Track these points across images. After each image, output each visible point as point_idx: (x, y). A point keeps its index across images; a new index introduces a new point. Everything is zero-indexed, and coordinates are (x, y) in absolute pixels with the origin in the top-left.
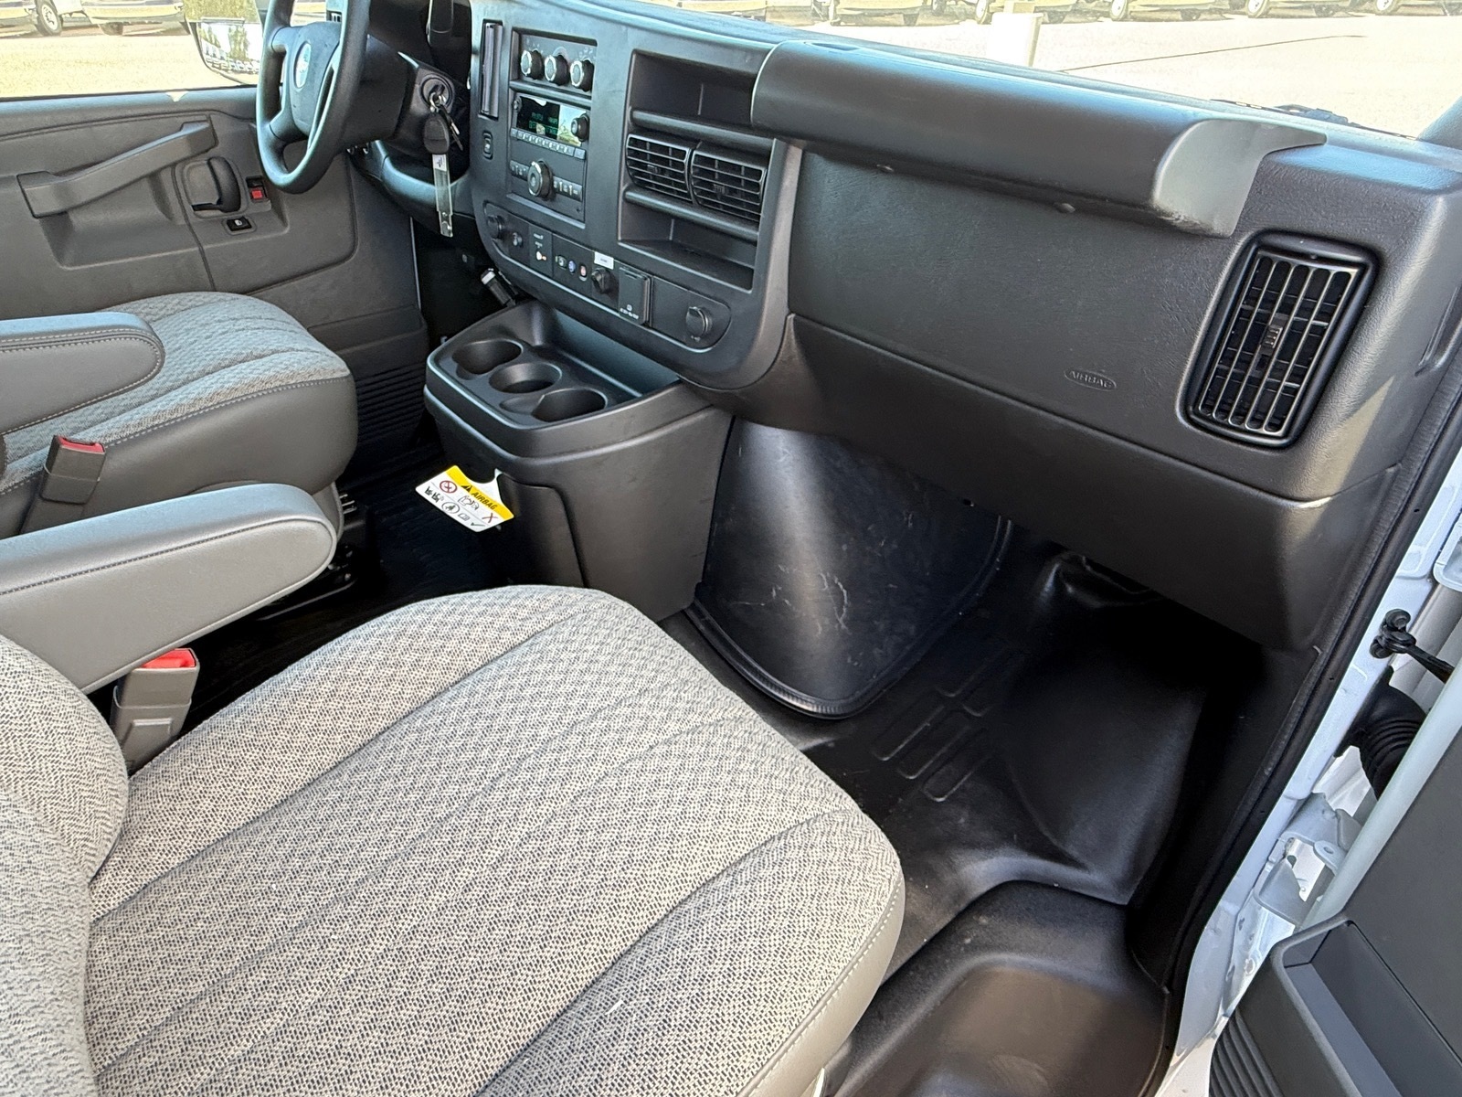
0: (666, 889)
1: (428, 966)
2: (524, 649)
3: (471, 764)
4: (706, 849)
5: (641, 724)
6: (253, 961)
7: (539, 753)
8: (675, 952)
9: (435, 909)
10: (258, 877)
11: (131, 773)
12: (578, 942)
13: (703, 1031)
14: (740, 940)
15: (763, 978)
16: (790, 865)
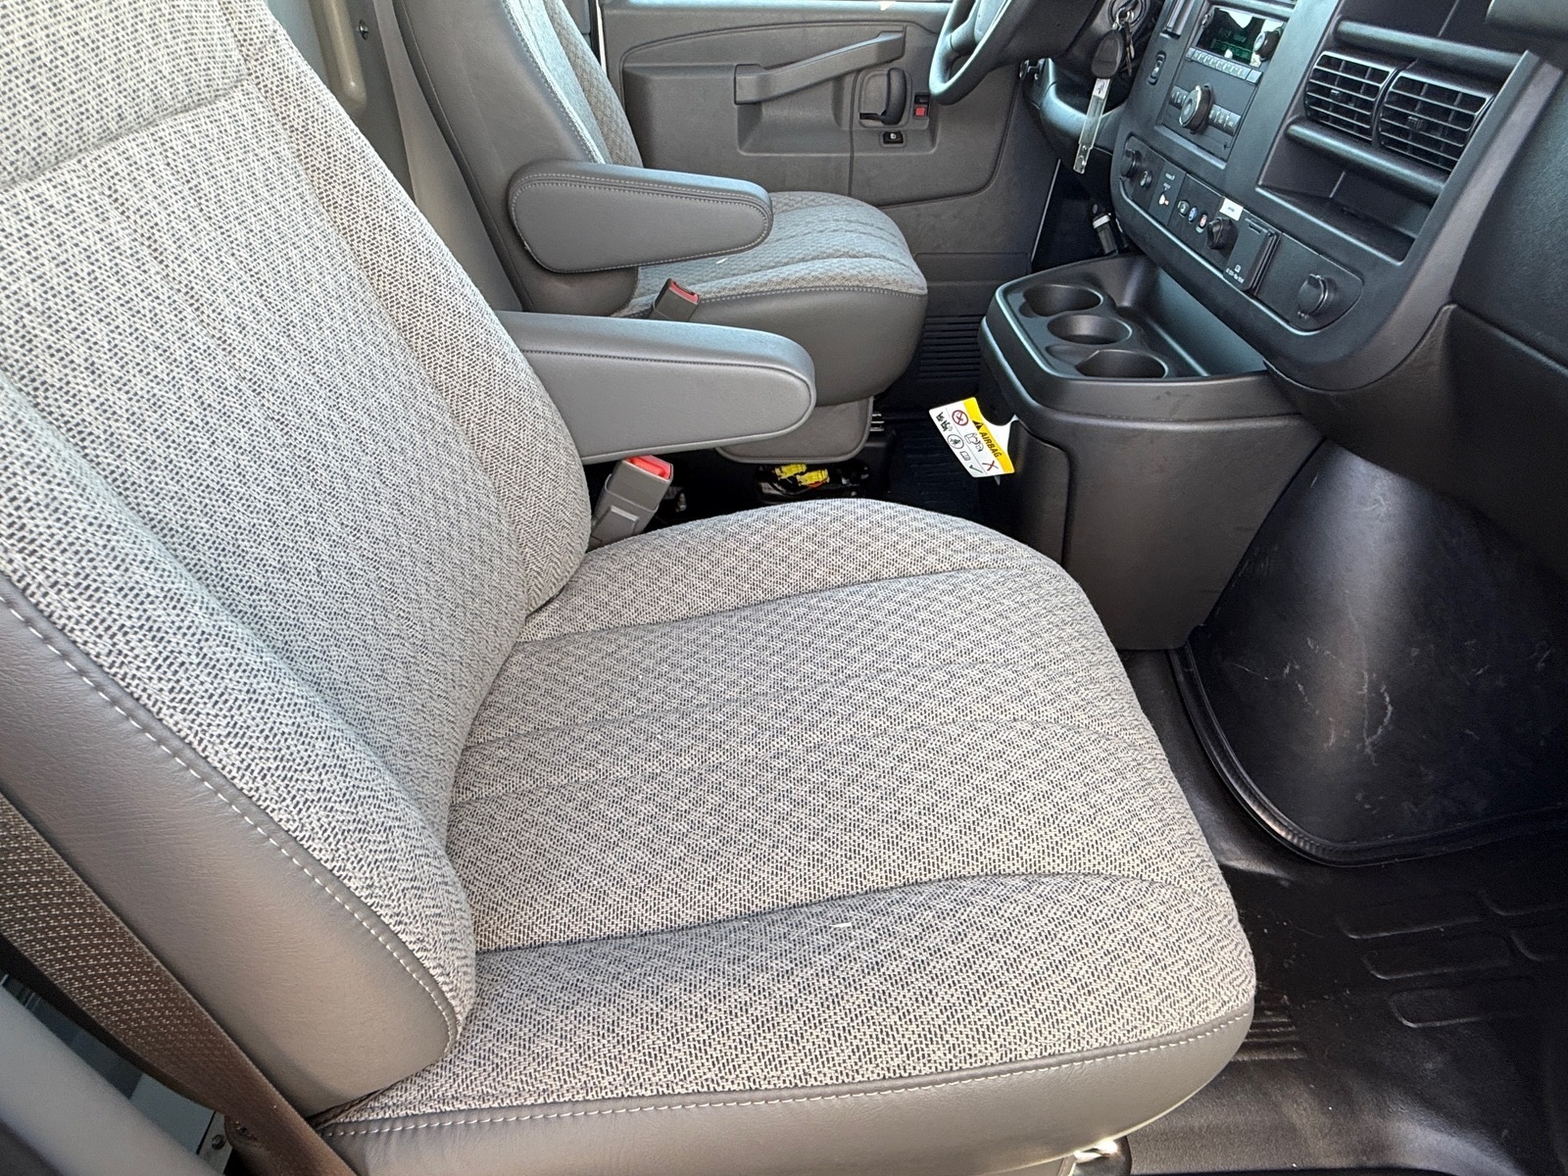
0: (953, 856)
1: (714, 799)
2: (941, 577)
3: (836, 655)
4: (1015, 842)
5: (1017, 694)
6: (598, 723)
7: (900, 674)
8: (925, 914)
9: (743, 758)
10: (635, 665)
11: (591, 548)
12: (843, 853)
13: (908, 996)
14: (998, 941)
15: (1000, 990)
16: (1101, 907)
